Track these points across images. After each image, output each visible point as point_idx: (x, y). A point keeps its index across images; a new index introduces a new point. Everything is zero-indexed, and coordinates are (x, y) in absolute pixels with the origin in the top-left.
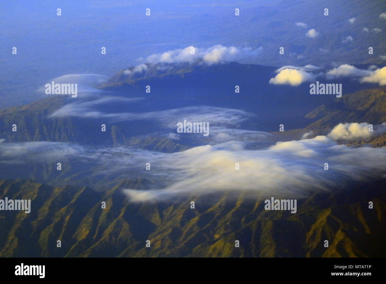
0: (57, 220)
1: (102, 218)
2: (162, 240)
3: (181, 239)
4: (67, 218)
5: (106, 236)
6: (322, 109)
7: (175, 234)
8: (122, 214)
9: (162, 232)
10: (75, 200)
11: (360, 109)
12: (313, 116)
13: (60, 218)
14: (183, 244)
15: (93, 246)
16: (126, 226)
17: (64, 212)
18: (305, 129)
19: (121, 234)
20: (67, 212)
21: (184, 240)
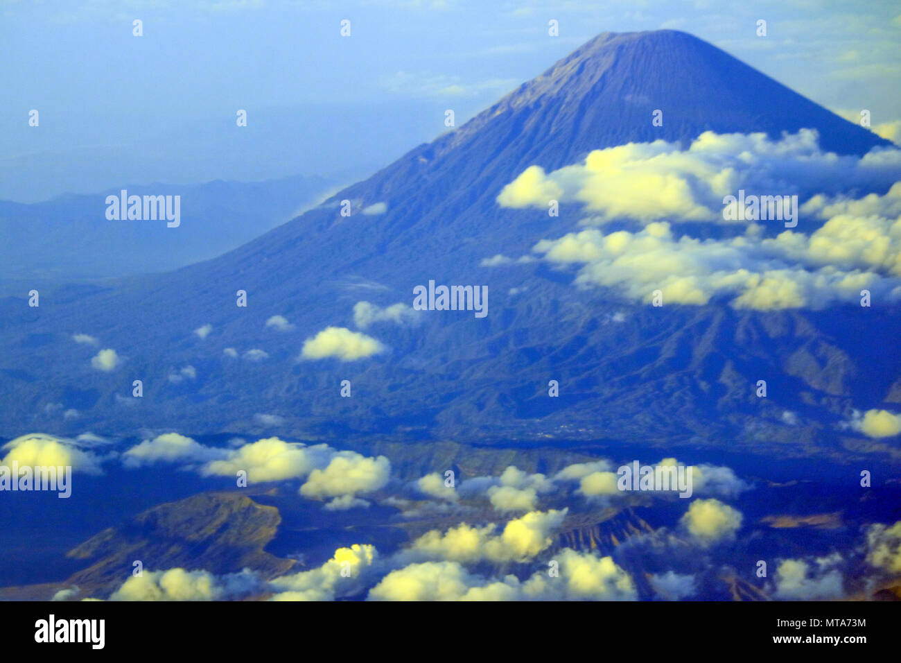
6: (108, 538)
11: (193, 537)
12: (86, 554)
18: (64, 584)
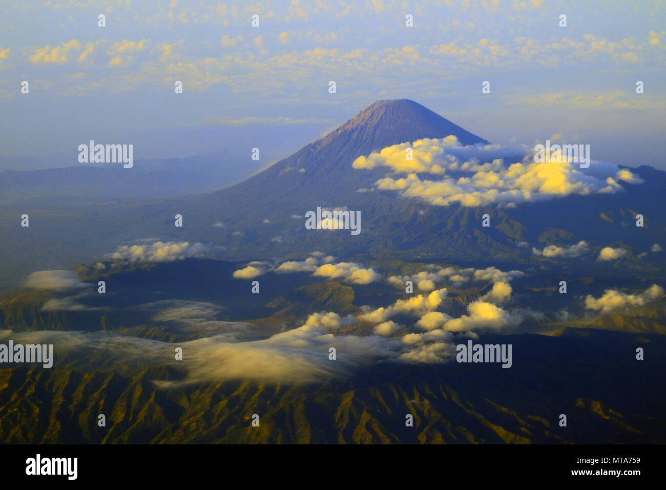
0: (92, 404)
1: (135, 402)
2: (197, 422)
3: (214, 420)
4: (102, 402)
5: (141, 418)
7: (208, 416)
8: (152, 398)
9: (194, 414)
10: (105, 386)
12: (274, 306)
13: (95, 402)
14: (217, 425)
15: (131, 428)
16: (158, 409)
17: (98, 397)
19: (155, 416)
20: (101, 397)
21: (218, 421)
